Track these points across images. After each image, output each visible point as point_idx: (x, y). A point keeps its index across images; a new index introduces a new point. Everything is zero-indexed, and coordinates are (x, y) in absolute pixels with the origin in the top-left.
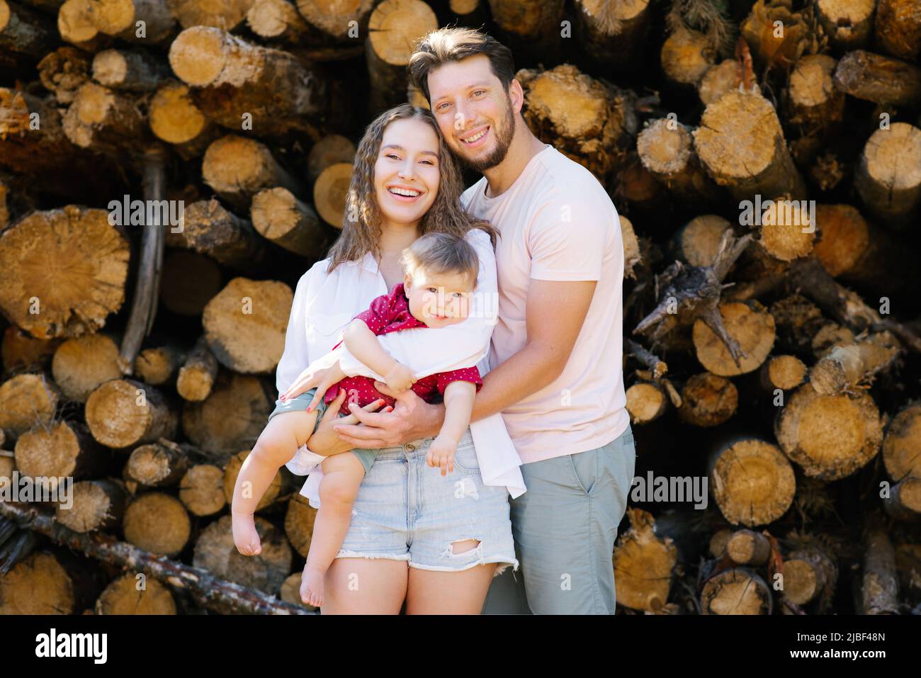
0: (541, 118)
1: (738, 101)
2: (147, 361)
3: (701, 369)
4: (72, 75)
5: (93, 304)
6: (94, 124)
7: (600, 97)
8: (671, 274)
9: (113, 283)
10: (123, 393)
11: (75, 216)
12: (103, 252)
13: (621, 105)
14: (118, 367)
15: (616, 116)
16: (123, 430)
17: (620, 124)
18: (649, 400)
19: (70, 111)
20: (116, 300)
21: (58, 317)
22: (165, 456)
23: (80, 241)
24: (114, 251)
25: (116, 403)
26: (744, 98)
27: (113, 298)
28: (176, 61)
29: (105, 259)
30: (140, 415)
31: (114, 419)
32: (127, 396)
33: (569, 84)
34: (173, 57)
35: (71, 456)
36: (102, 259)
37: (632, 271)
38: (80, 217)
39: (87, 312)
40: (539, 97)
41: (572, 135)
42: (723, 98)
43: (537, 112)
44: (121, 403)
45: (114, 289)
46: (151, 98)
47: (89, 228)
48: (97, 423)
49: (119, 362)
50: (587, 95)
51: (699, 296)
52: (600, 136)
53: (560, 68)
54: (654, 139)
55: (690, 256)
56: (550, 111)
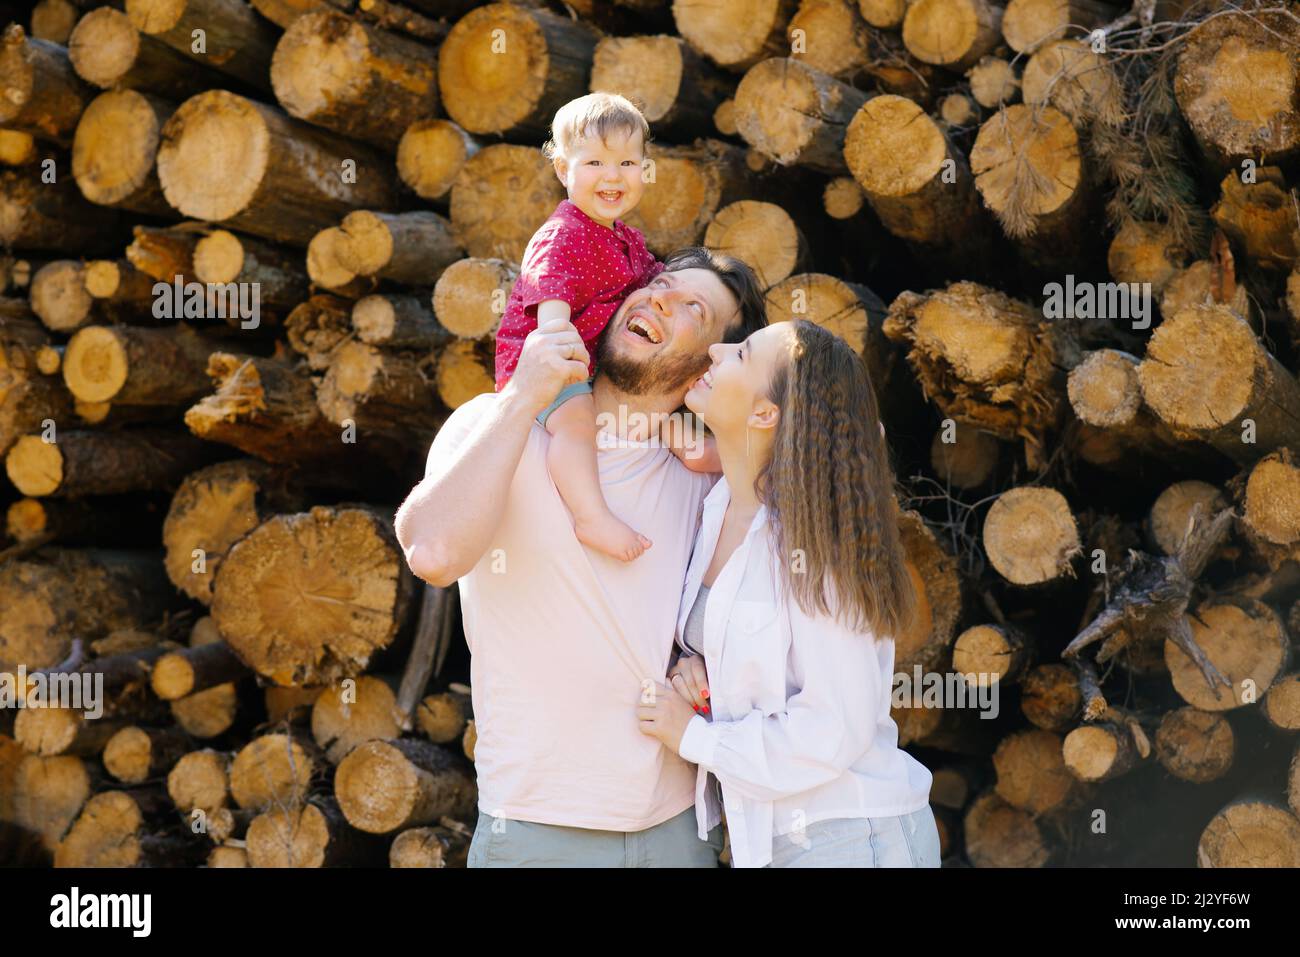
0: (934, 357)
1: (1198, 320)
2: (431, 712)
3: (1179, 702)
4: (329, 331)
5: (352, 638)
6: (357, 395)
7: (1015, 324)
8: (1123, 569)
9: (377, 608)
10: (382, 758)
11: (324, 520)
12: (364, 567)
13: (1048, 333)
14: (393, 721)
15: (1041, 348)
16: (383, 809)
17: (1049, 360)
18: (1098, 749)
19: (326, 380)
20: (383, 631)
21: (307, 655)
22: (437, 843)
23: (332, 555)
24: (377, 566)
25: (374, 772)
26: (1205, 315)
27: (380, 629)
28: (442, 307)
29: (366, 577)
30: (406, 788)
31: (371, 794)
32: (388, 762)
33: (969, 308)
34: (438, 301)
35: (318, 845)
36: (362, 577)
37: (1069, 566)
38: (331, 521)
39: (345, 649)
40: (929, 329)
41: (977, 380)
42: (1175, 317)
43: (927, 350)
44: (380, 772)
45: (379, 617)
46: (439, 356)
47: (342, 537)
48: (350, 800)
49: (394, 713)
50: (995, 322)
51: (1151, 601)
52: (1020, 378)
53: (956, 287)
54: (1090, 379)
55: (1165, 540)
56: (945, 348)
